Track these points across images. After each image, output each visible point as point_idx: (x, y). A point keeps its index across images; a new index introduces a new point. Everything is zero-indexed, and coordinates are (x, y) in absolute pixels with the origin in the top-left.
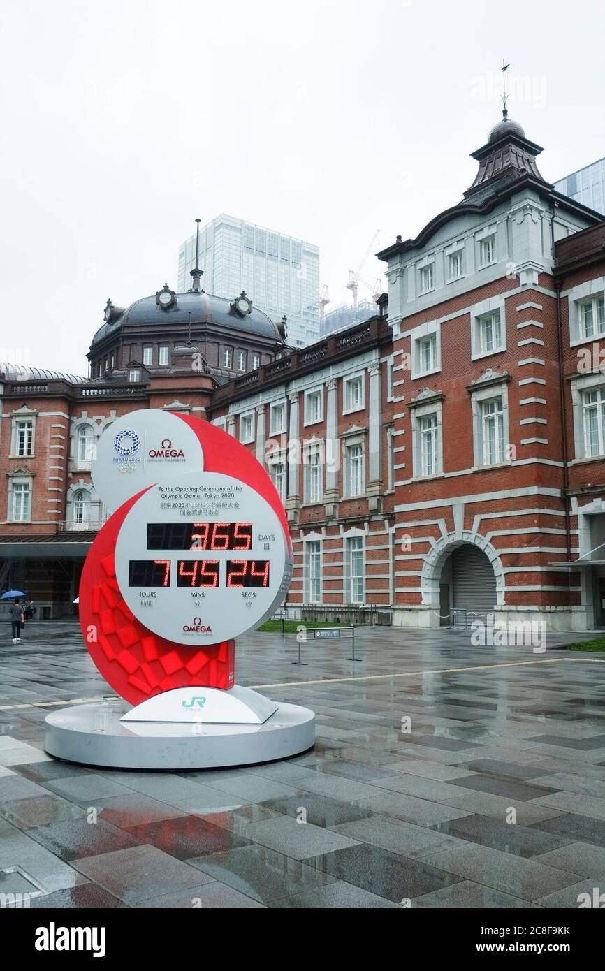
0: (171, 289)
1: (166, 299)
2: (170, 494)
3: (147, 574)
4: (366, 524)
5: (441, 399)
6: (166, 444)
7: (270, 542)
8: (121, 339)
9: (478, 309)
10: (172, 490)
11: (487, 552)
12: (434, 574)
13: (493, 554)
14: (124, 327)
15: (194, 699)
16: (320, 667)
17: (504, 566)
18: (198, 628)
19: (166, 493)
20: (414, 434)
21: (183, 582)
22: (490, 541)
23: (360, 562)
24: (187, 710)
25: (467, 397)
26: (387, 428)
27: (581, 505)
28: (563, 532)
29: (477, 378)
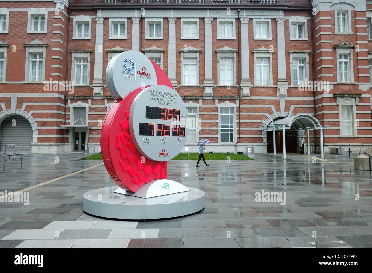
2: (154, 93)
3: (145, 130)
5: (7, 46)
6: (144, 69)
9: (33, 11)
11: (29, 119)
13: (32, 120)
17: (38, 126)
21: (159, 134)
22: (31, 115)
25: (24, 49)
27: (72, 103)
28: (64, 113)
29: (30, 42)
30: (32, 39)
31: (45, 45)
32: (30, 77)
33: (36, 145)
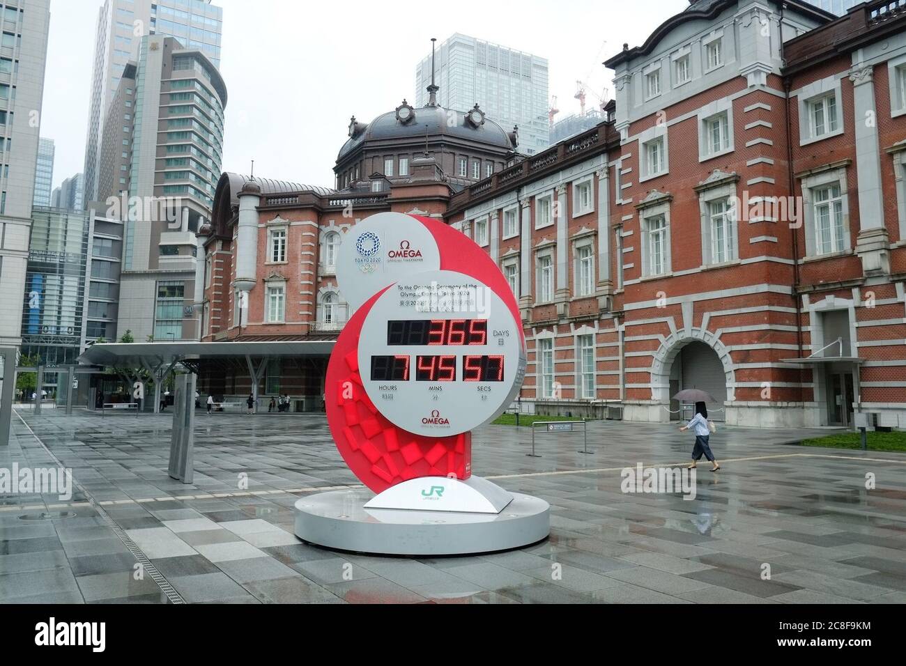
0: (409, 104)
1: (404, 114)
2: (408, 292)
3: (387, 369)
4: (596, 322)
5: (669, 200)
6: (405, 245)
7: (505, 338)
8: (364, 152)
9: (705, 112)
10: (410, 288)
11: (716, 348)
12: (664, 370)
13: (722, 350)
14: (366, 142)
15: (433, 488)
16: (553, 460)
17: (735, 362)
18: (435, 420)
19: (404, 291)
20: (642, 235)
21: (422, 376)
22: (720, 338)
23: (590, 359)
24: (426, 498)
25: (695, 197)
26: (616, 229)
27: (812, 302)
28: (795, 329)
29: (705, 179)
30: (709, 173)
31: (731, 180)
32: (713, 256)
33: (732, 407)
